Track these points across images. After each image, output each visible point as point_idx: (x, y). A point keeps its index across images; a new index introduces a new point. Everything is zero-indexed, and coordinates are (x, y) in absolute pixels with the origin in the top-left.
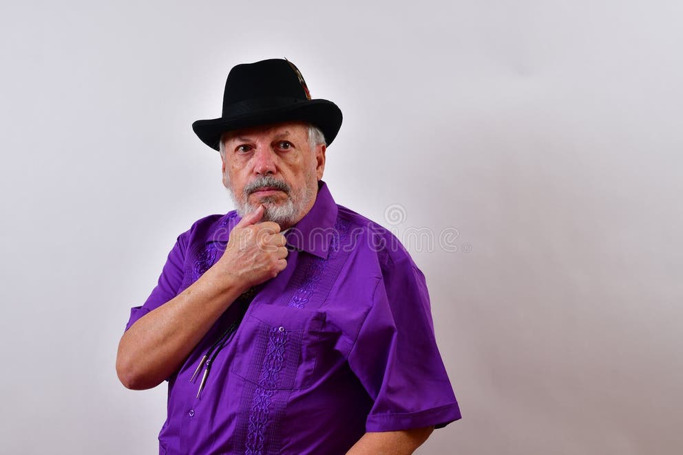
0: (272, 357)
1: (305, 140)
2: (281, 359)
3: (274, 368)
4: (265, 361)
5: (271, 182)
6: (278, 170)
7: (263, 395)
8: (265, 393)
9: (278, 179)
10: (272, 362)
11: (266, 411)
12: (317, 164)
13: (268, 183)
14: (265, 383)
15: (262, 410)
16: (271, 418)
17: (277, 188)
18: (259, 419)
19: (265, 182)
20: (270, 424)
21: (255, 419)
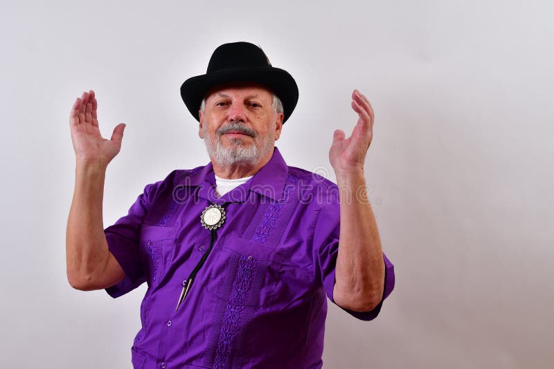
0: (241, 280)
2: (247, 282)
3: (241, 289)
4: (235, 283)
5: (241, 128)
6: (248, 120)
7: (233, 310)
8: (235, 309)
9: (247, 126)
10: (240, 284)
11: (235, 324)
12: (276, 127)
13: (239, 128)
14: (235, 301)
15: (232, 323)
16: (239, 330)
17: (246, 133)
18: (229, 331)
19: (236, 126)
20: (238, 335)
21: (226, 330)
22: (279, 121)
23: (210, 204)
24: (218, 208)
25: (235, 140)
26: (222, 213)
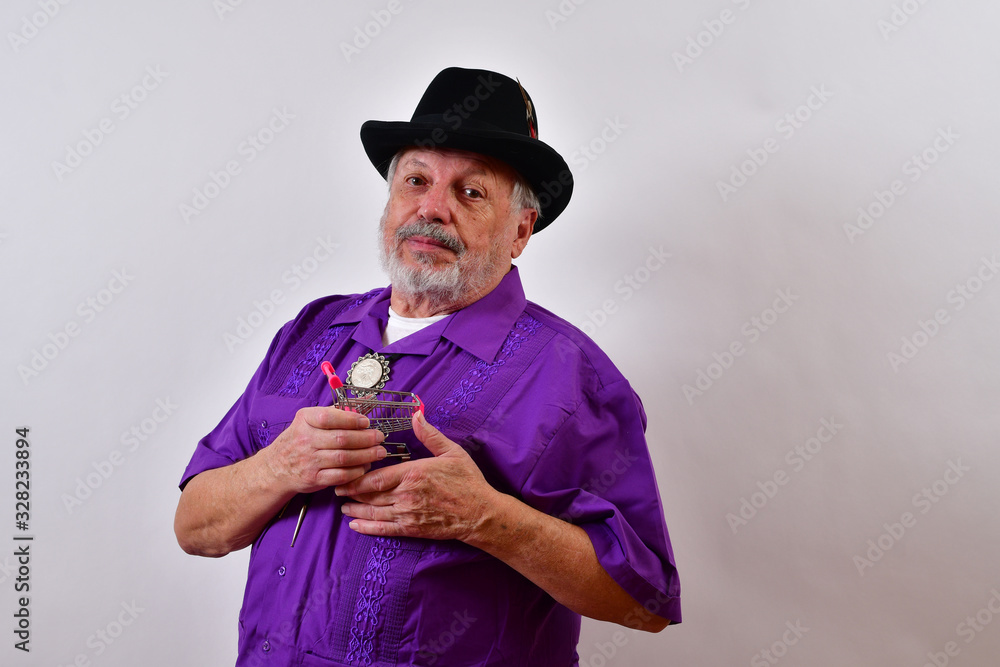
1: (506, 195)
5: (436, 233)
6: (453, 220)
7: (381, 556)
9: (449, 232)
11: (382, 581)
12: (516, 233)
13: (432, 234)
15: (376, 580)
16: (389, 593)
17: (443, 245)
18: (373, 594)
19: (427, 230)
20: (387, 601)
21: (367, 592)
22: (527, 223)
23: (367, 351)
24: (379, 360)
25: (421, 255)
26: (384, 370)
